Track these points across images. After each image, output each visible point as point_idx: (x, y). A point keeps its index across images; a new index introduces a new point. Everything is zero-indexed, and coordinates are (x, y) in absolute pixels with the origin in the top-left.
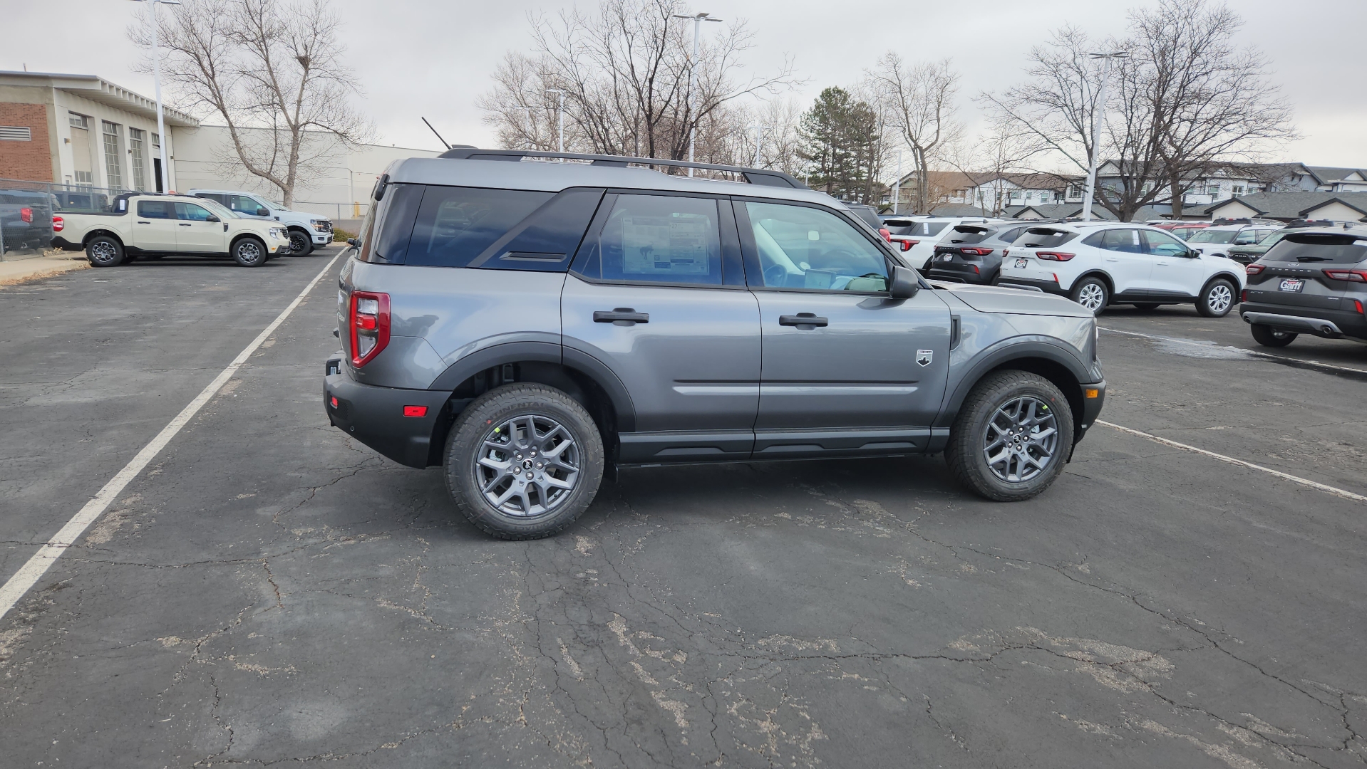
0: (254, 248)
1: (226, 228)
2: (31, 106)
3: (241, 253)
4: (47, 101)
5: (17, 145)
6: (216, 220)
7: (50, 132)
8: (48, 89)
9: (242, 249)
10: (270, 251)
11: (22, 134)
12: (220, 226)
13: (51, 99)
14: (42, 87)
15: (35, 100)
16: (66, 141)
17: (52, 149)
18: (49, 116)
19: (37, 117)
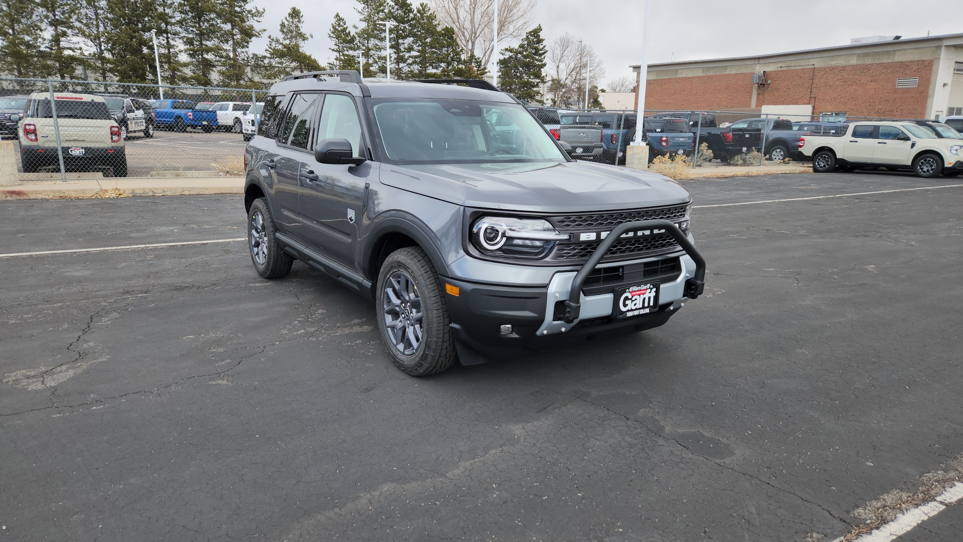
0: (933, 162)
1: (913, 145)
2: (923, 61)
3: (920, 166)
4: (936, 56)
5: (907, 91)
6: (907, 139)
7: (932, 80)
8: (939, 47)
9: (922, 163)
10: (947, 165)
11: (912, 83)
12: (909, 143)
13: (939, 55)
14: (935, 47)
15: (927, 57)
16: (945, 85)
17: (930, 92)
18: (934, 68)
19: (925, 70)
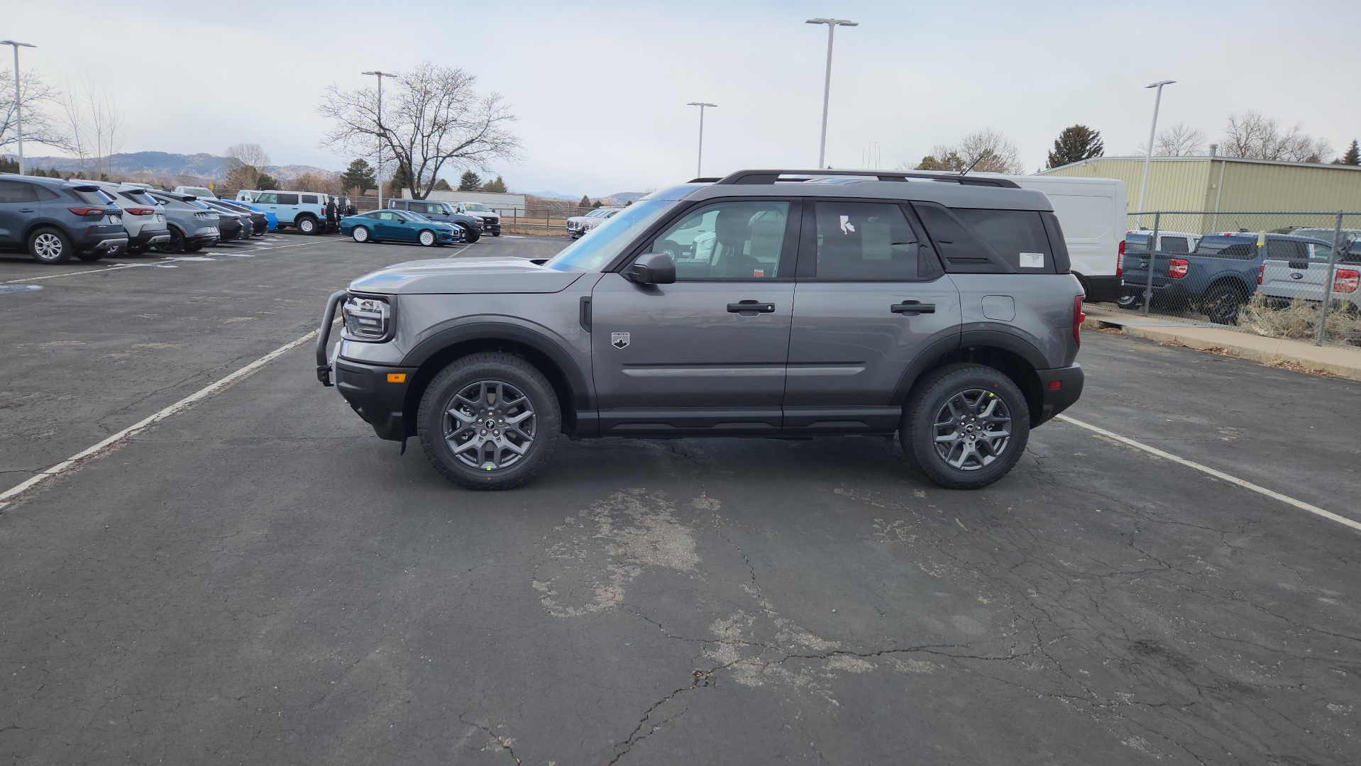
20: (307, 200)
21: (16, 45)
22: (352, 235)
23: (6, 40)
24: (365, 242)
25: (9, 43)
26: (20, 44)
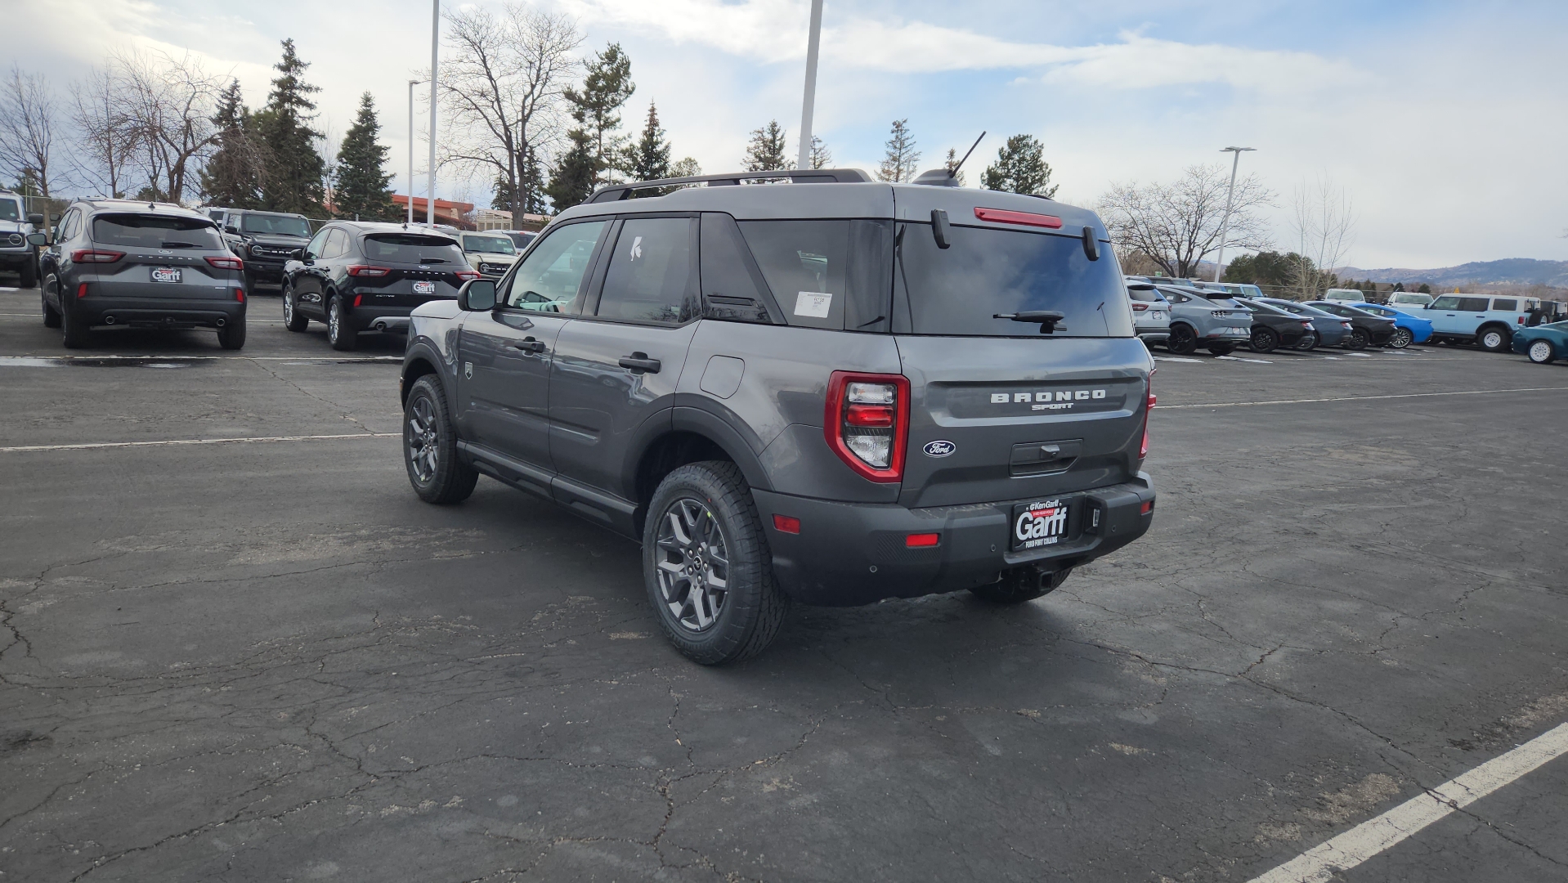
20: (1501, 305)
21: (1238, 151)
22: (1527, 352)
23: (1228, 147)
24: (1547, 362)
25: (1230, 149)
26: (1242, 149)
